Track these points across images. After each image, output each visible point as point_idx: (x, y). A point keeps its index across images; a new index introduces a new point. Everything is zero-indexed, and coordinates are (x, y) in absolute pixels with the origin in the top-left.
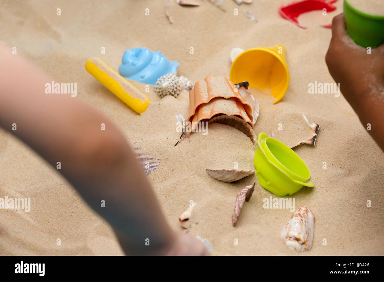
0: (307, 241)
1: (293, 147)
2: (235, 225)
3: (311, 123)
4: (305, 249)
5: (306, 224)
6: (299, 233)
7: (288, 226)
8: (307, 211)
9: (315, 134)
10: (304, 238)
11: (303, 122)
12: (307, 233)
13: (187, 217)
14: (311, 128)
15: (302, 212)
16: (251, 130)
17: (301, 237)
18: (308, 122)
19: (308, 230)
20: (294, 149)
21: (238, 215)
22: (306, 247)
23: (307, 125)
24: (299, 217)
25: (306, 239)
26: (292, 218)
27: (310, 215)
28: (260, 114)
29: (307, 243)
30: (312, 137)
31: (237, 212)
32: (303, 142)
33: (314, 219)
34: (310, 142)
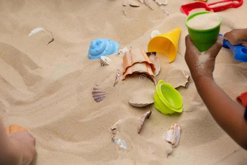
0: (175, 143)
1: (176, 87)
2: (139, 133)
3: (186, 75)
4: (174, 147)
5: (176, 134)
6: (171, 140)
7: (166, 135)
8: (177, 126)
9: (187, 82)
10: (173, 142)
11: (182, 74)
12: (176, 139)
13: (115, 128)
14: (186, 78)
15: (174, 127)
16: (154, 79)
17: (172, 141)
18: (184, 74)
19: (176, 137)
20: (176, 89)
21: (140, 129)
22: (175, 146)
23: (184, 76)
24: (172, 130)
25: (174, 143)
26: (169, 130)
27: (179, 128)
28: (161, 69)
29: (175, 144)
30: (186, 83)
31: (140, 127)
32: (181, 85)
33: (181, 131)
34: (184, 86)
